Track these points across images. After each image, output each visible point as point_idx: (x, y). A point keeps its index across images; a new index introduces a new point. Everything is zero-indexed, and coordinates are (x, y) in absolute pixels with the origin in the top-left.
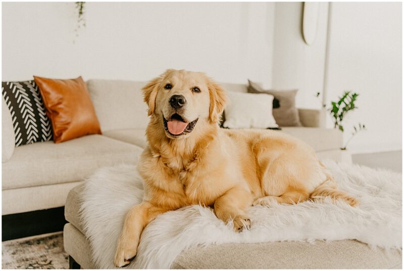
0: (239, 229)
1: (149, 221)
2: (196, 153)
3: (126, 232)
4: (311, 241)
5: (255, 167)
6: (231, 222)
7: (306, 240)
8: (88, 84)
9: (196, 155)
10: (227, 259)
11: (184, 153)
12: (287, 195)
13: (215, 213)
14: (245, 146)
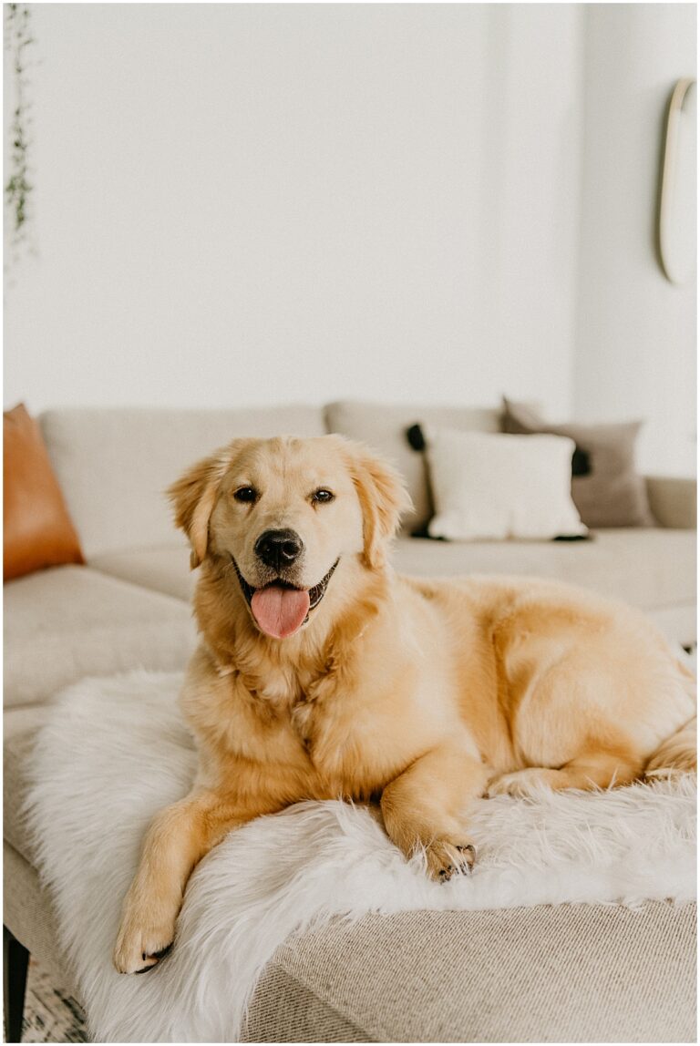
0: (442, 872)
1: (209, 846)
2: (332, 655)
3: (147, 879)
4: (633, 903)
5: (495, 685)
6: (420, 856)
7: (620, 900)
8: (44, 421)
9: (332, 660)
10: (405, 957)
11: (301, 656)
12: (581, 762)
13: (382, 823)
14: (470, 625)
